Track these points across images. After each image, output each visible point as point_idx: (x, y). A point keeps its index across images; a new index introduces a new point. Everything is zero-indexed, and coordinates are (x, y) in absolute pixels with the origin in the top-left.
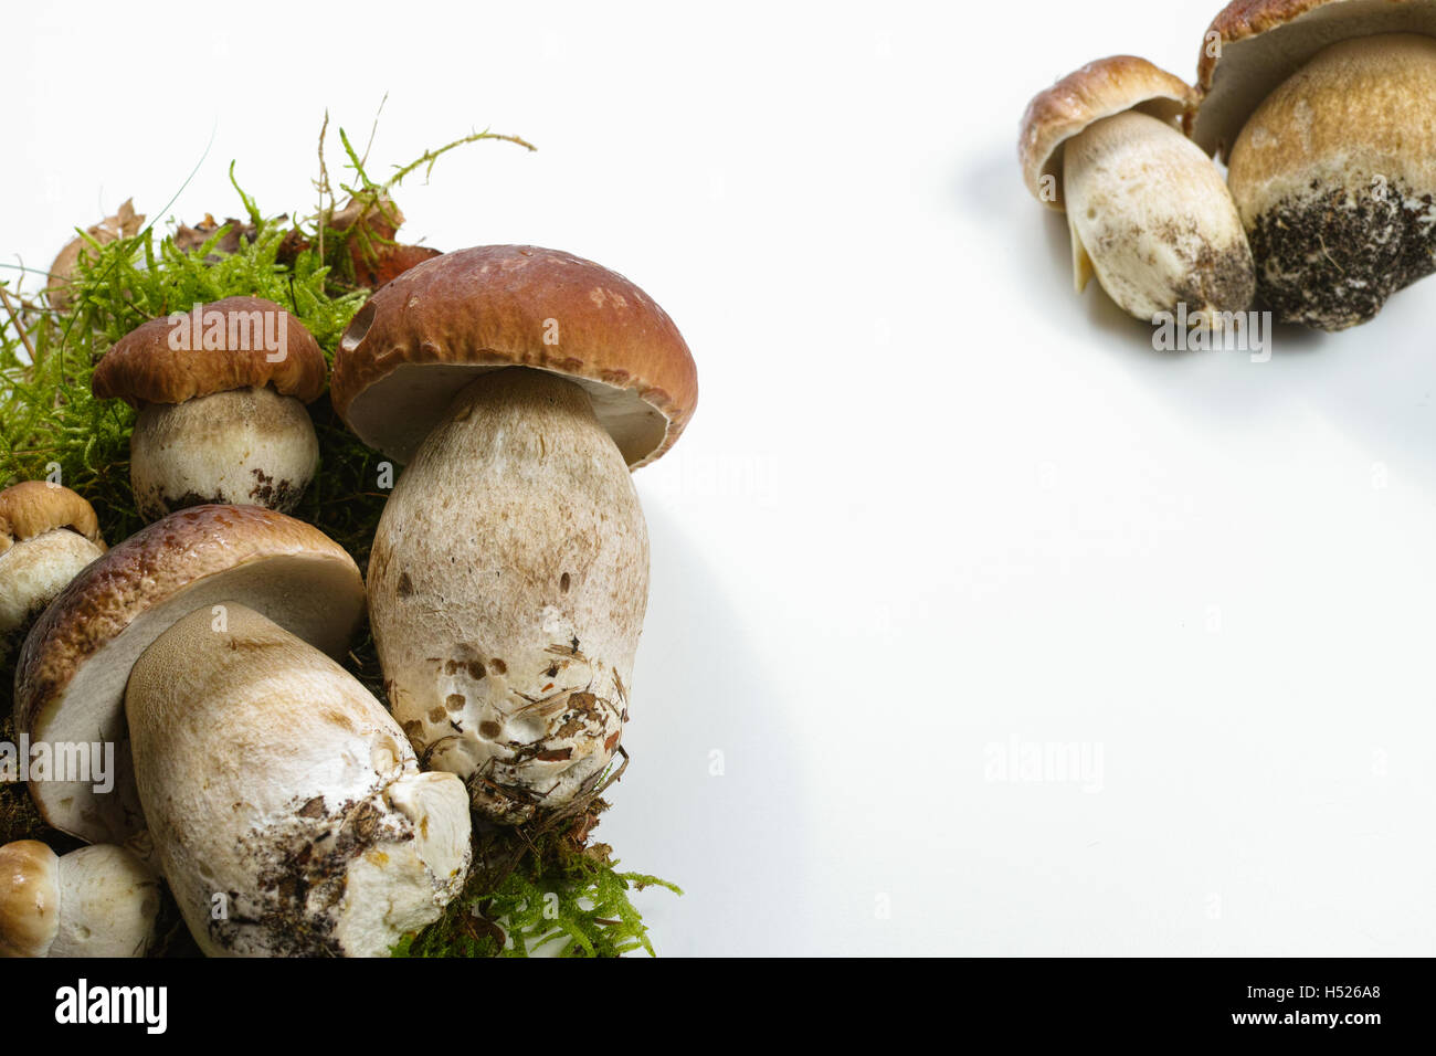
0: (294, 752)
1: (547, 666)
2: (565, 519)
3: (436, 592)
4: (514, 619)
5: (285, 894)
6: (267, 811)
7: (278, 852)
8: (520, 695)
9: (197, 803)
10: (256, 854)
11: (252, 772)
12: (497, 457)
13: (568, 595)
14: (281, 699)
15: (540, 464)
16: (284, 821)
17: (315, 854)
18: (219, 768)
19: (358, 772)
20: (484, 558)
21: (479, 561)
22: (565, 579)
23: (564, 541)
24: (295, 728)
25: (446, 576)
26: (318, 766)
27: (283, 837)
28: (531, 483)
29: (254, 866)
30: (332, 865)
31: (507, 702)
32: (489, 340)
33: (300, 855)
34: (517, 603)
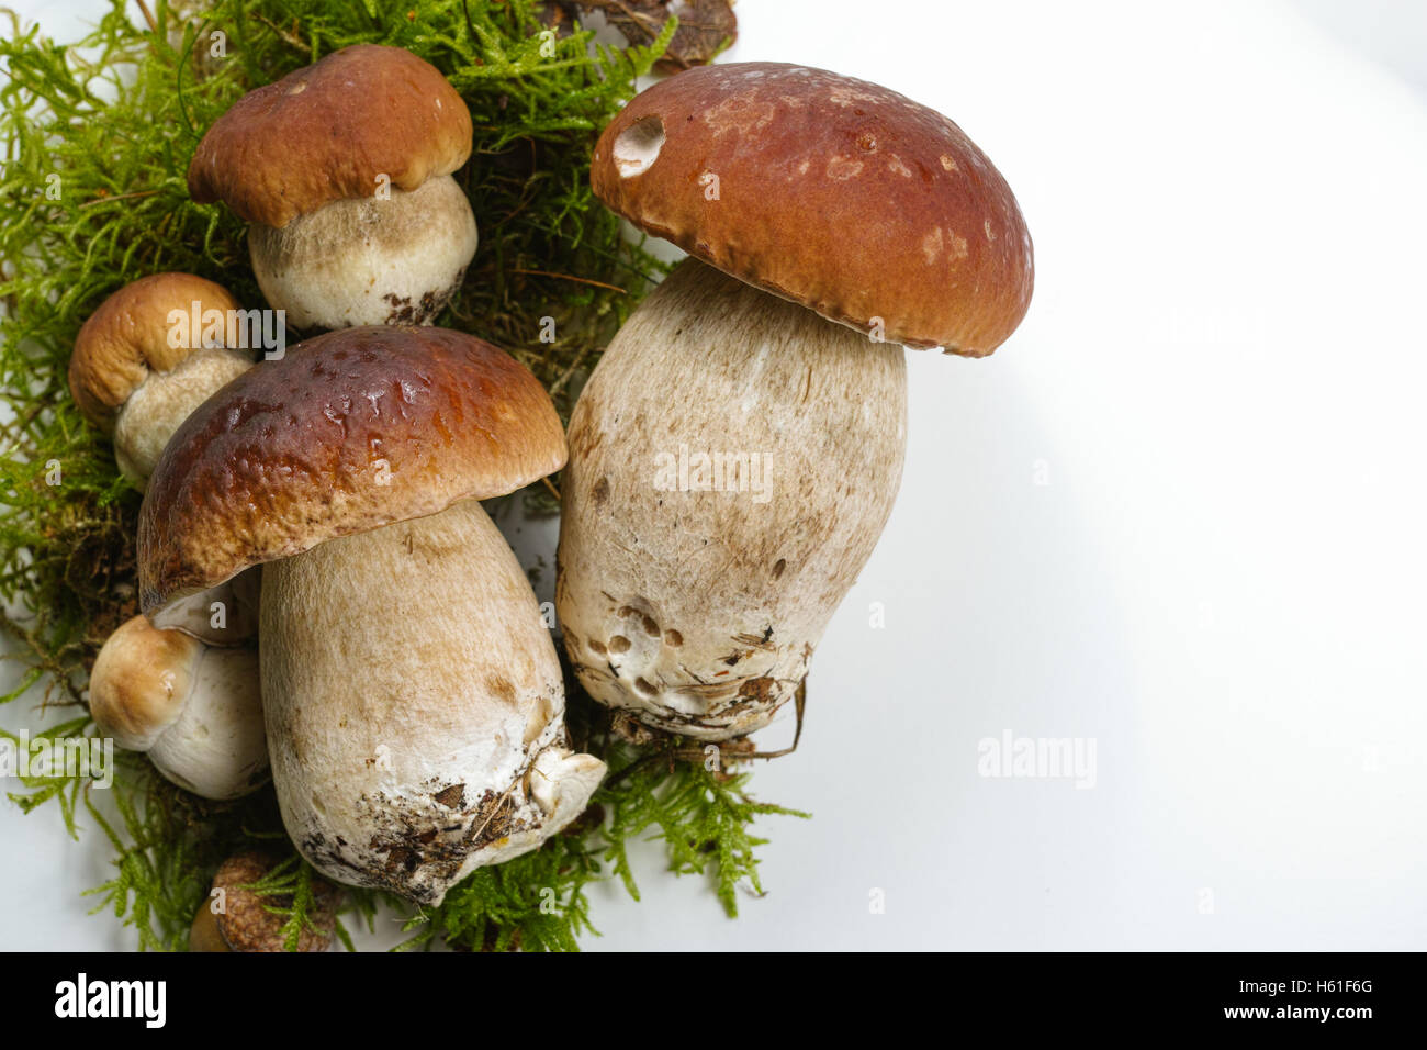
0: (447, 726)
1: (730, 653)
2: (802, 496)
3: (632, 529)
4: (708, 598)
5: (394, 859)
6: (401, 780)
7: (400, 824)
8: (690, 673)
9: (329, 737)
10: (377, 818)
11: (397, 733)
12: (750, 388)
13: (778, 584)
14: (449, 651)
15: (797, 415)
16: (417, 798)
17: (439, 840)
18: (363, 713)
19: (505, 751)
20: (695, 519)
21: (688, 519)
22: (781, 565)
23: (792, 523)
24: (455, 697)
25: (648, 518)
26: (469, 747)
27: (410, 812)
28: (778, 438)
29: (371, 827)
30: (452, 853)
31: (673, 675)
32: (780, 272)
33: (423, 836)
34: (715, 582)
